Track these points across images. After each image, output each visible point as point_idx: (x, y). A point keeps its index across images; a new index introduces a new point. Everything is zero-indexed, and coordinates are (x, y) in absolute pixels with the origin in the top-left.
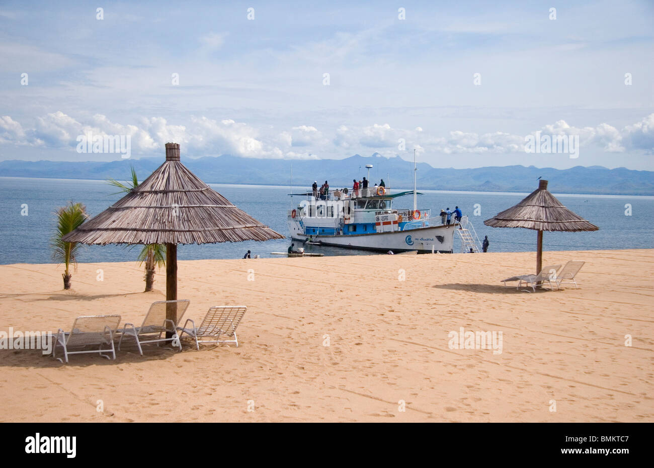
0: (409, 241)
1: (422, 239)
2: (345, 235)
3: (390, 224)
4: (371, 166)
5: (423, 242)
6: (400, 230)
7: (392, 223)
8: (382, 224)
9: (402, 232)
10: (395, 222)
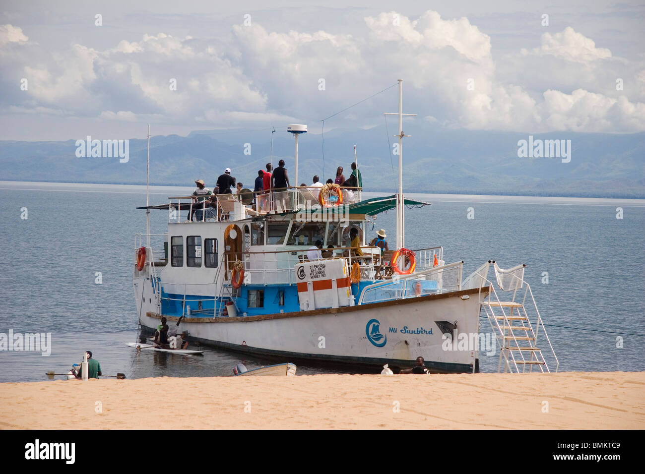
0: (374, 335)
1: (405, 330)
2: (240, 316)
3: (330, 287)
4: (303, 128)
5: (407, 337)
6: (352, 304)
7: (334, 284)
8: (310, 287)
9: (357, 309)
10: (342, 283)
